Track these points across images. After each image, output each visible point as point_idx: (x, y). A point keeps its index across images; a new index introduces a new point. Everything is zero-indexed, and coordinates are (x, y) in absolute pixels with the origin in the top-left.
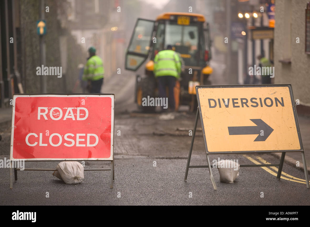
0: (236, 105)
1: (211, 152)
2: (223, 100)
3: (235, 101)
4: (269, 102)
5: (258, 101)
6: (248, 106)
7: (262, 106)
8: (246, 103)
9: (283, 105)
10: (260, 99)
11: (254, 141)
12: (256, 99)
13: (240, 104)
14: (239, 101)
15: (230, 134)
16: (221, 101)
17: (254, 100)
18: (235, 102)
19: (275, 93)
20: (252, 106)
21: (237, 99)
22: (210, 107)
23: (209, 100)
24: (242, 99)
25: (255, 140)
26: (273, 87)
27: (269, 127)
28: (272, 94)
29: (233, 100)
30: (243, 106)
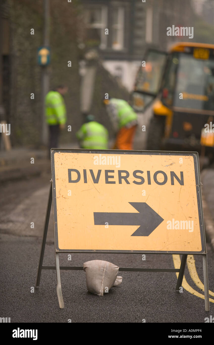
0: (110, 180)
1: (63, 250)
2: (91, 171)
3: (110, 174)
4: (160, 178)
5: (145, 176)
6: (128, 183)
7: (149, 183)
8: (125, 178)
9: (182, 183)
10: (148, 173)
11: (131, 236)
12: (142, 172)
13: (116, 179)
14: (116, 175)
15: (95, 224)
16: (88, 173)
17: (138, 174)
18: (108, 175)
19: (171, 164)
20: (135, 182)
21: (113, 171)
22: (70, 181)
23: (70, 171)
24: (120, 172)
25: (133, 235)
26: (170, 155)
27: (158, 215)
28: (167, 166)
29: (107, 172)
30: (120, 182)
